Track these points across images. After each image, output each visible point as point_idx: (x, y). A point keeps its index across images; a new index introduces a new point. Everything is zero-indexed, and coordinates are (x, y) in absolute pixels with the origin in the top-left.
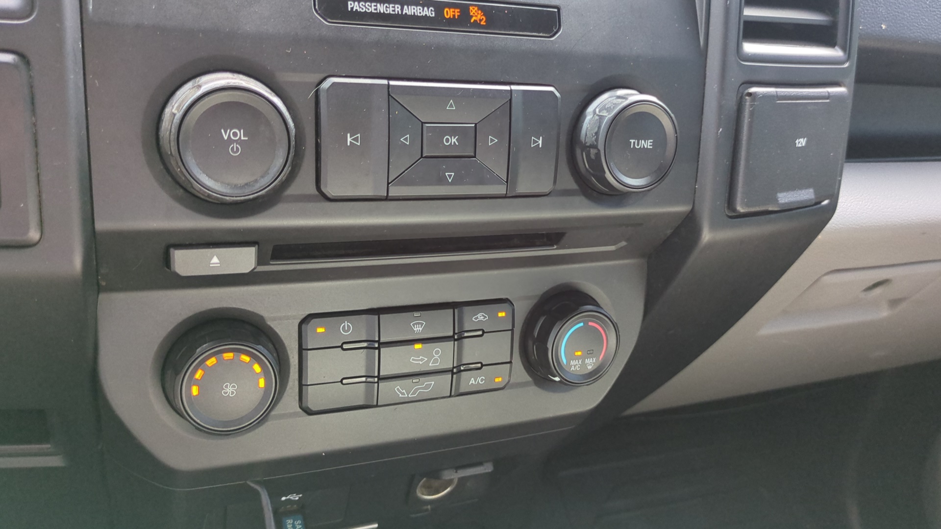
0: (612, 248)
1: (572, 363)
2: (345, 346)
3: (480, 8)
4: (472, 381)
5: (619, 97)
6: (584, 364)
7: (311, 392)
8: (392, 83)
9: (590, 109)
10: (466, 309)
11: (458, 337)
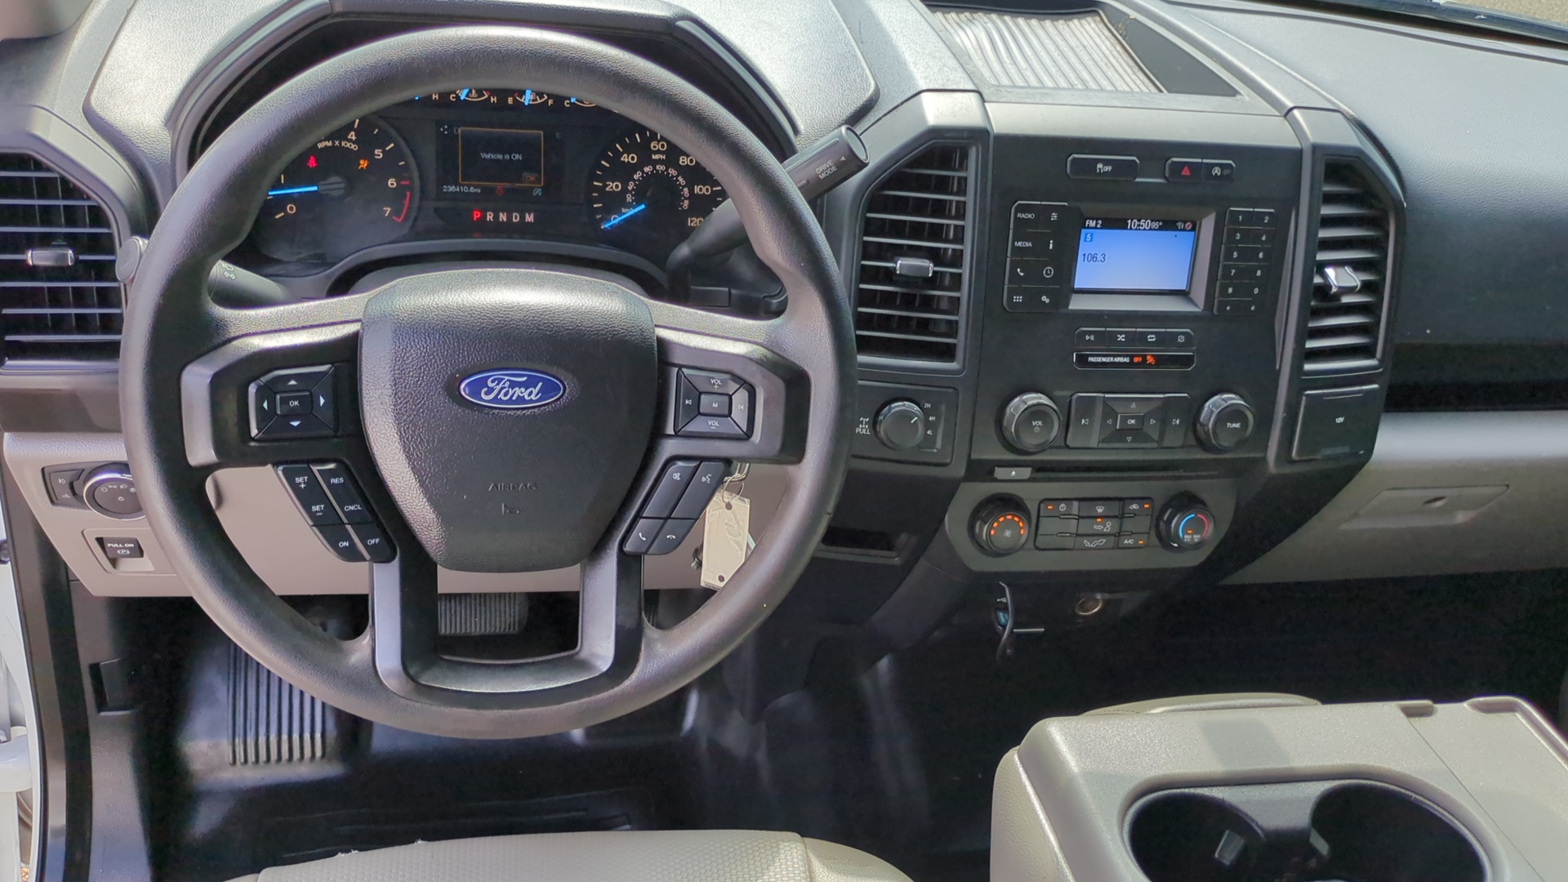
0: (1216, 473)
1: (1186, 536)
2: (1062, 517)
3: (1152, 356)
4: (1126, 542)
5: (1223, 400)
6: (1192, 539)
7: (1039, 538)
8: (1107, 396)
9: (1207, 404)
10: (1127, 502)
11: (1121, 517)
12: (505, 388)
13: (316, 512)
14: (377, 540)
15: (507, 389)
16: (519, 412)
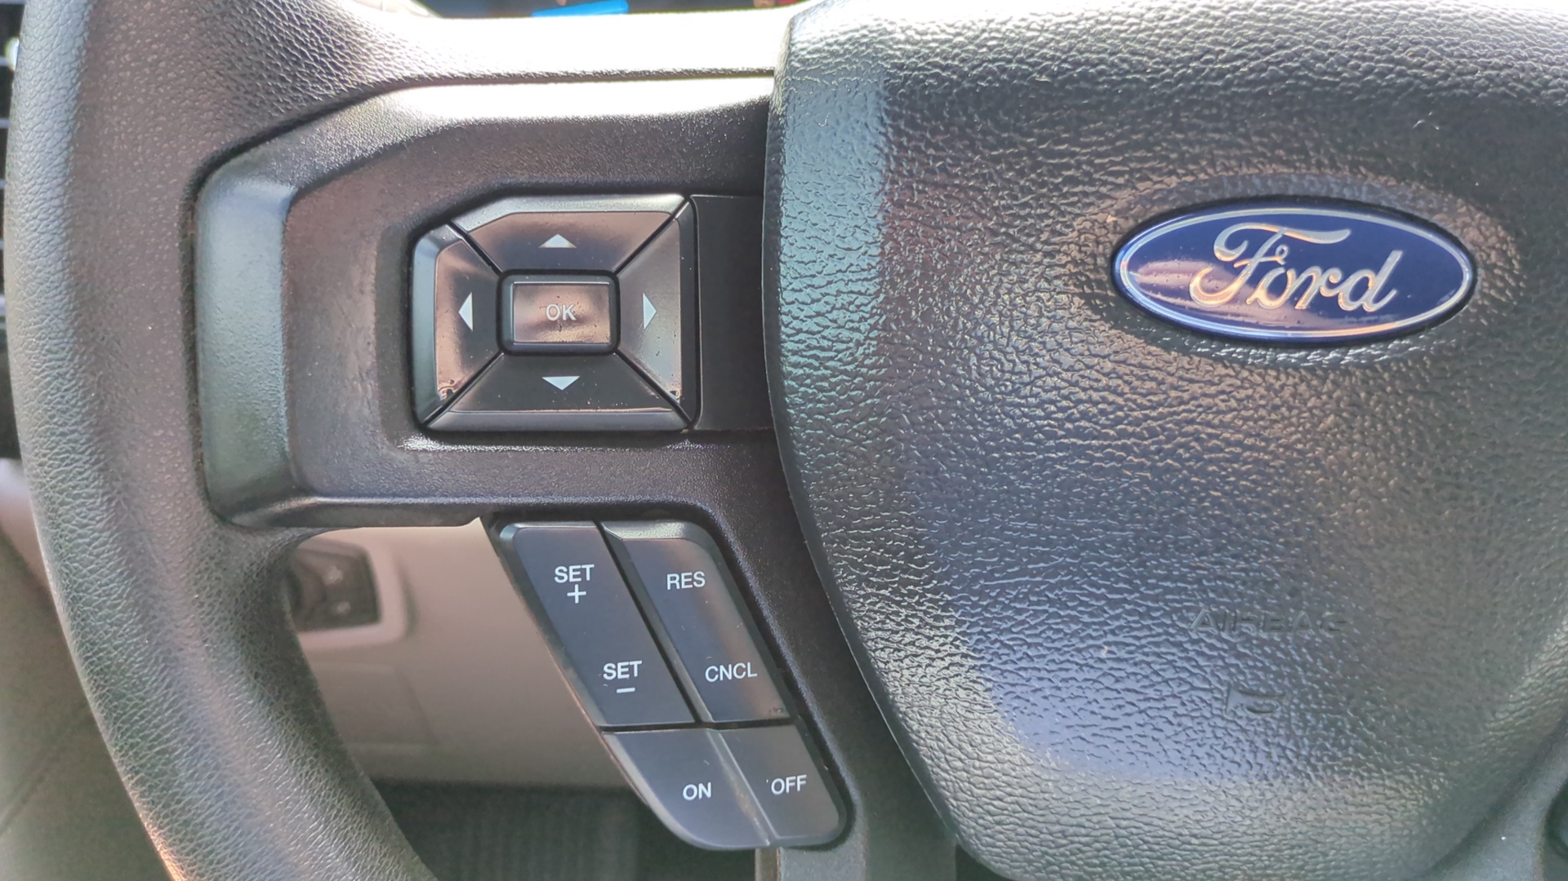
12: (1275, 265)
13: (619, 683)
14: (800, 781)
15: (1281, 271)
16: (1314, 356)
